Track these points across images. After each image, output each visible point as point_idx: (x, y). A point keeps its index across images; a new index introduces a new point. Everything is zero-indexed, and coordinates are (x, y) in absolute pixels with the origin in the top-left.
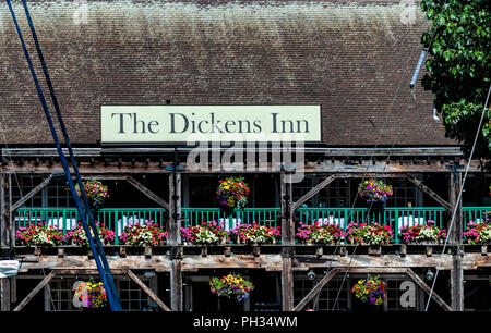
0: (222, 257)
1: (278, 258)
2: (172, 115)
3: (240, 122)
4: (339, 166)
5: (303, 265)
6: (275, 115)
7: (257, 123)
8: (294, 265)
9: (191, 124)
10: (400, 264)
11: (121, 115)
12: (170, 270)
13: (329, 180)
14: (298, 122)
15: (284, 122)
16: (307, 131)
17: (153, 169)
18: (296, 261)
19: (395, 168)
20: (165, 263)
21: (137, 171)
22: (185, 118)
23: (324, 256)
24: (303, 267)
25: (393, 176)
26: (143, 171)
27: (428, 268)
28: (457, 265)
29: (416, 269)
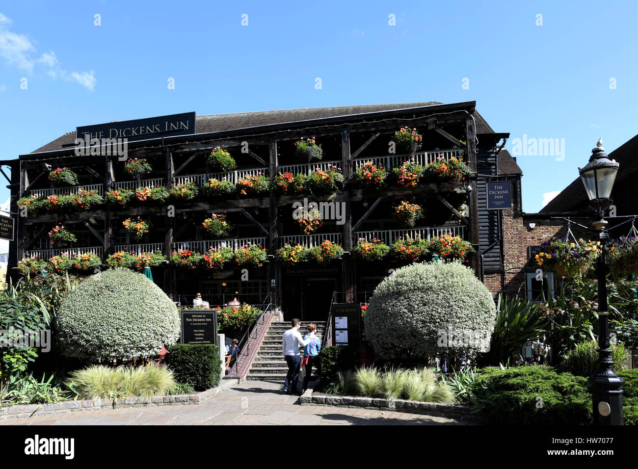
17: (97, 159)
20: (100, 215)
21: (89, 162)
26: (93, 161)
27: (255, 207)
28: (272, 204)
29: (247, 209)
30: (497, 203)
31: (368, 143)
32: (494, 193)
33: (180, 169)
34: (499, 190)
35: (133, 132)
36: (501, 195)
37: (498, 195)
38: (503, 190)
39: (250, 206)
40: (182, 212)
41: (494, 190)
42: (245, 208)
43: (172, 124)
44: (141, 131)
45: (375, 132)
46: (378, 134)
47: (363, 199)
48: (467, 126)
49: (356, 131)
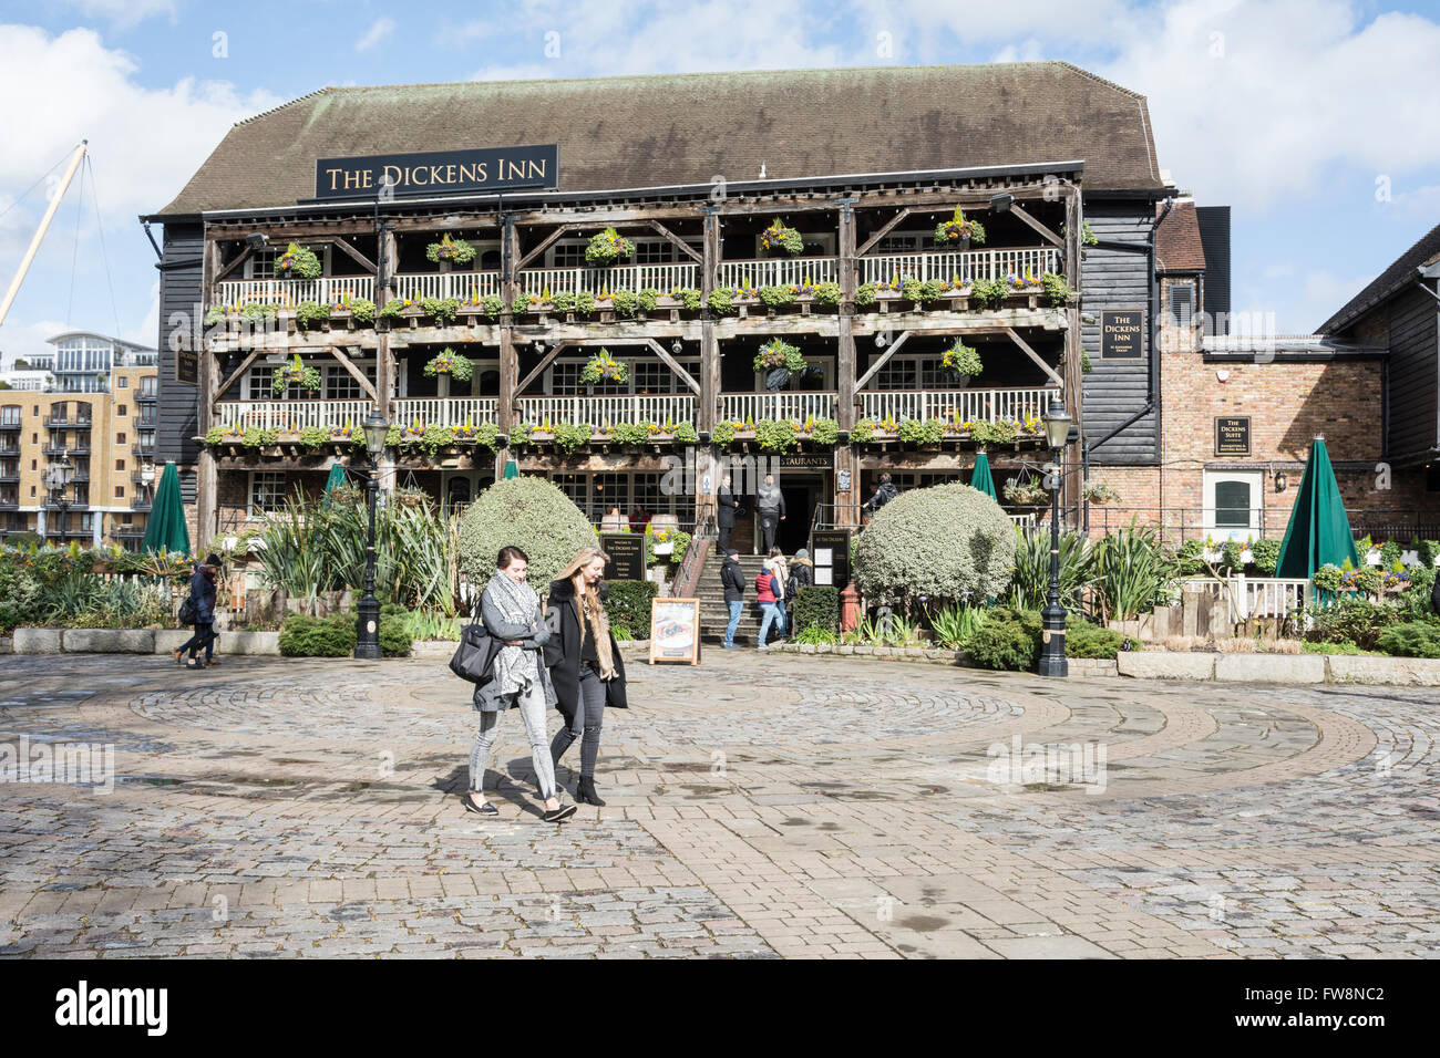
0: (433, 330)
1: (495, 329)
4: (568, 216)
5: (526, 337)
8: (513, 337)
10: (640, 334)
12: (377, 346)
17: (362, 228)
18: (516, 333)
19: (631, 214)
20: (368, 338)
21: (344, 231)
23: (547, 326)
24: (526, 339)
25: (635, 225)
26: (352, 231)
27: (675, 338)
28: (707, 333)
29: (660, 340)
30: (1119, 349)
31: (888, 228)
32: (1114, 329)
33: (530, 257)
34: (1123, 325)
35: (434, 174)
36: (1126, 334)
37: (1121, 334)
38: (1132, 324)
39: (665, 335)
40: (534, 342)
41: (1114, 324)
42: (656, 339)
43: (511, 165)
44: (449, 173)
45: (902, 208)
46: (908, 211)
47: (876, 333)
48: (1068, 207)
49: (867, 203)
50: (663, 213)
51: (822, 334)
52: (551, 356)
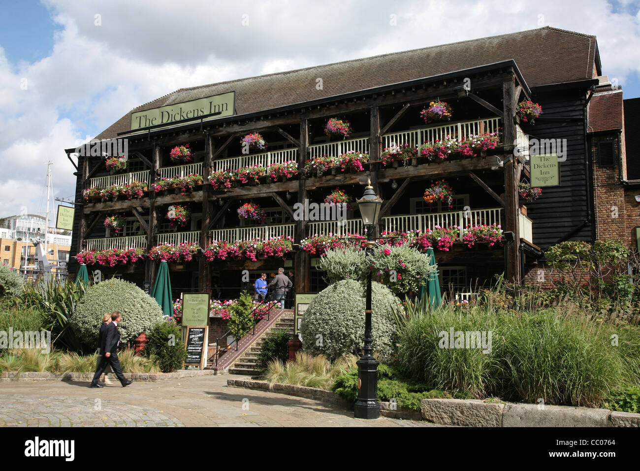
0: (174, 195)
1: (201, 193)
2: (162, 113)
3: (194, 110)
5: (214, 196)
6: (211, 103)
7: (202, 110)
8: (209, 197)
9: (170, 116)
10: (268, 191)
11: (140, 117)
12: (149, 206)
13: (231, 138)
14: (223, 104)
15: (215, 106)
16: (227, 110)
17: (147, 145)
19: (266, 124)
20: (147, 202)
21: (140, 148)
22: (168, 113)
24: (215, 198)
25: (267, 130)
26: (143, 147)
27: (285, 192)
28: (300, 185)
29: (278, 193)
31: (398, 116)
33: (218, 152)
39: (281, 190)
40: (218, 198)
42: (275, 192)
45: (406, 103)
46: (409, 105)
47: (391, 181)
48: (504, 90)
49: (384, 103)
50: (281, 122)
51: (360, 183)
52: (226, 206)
